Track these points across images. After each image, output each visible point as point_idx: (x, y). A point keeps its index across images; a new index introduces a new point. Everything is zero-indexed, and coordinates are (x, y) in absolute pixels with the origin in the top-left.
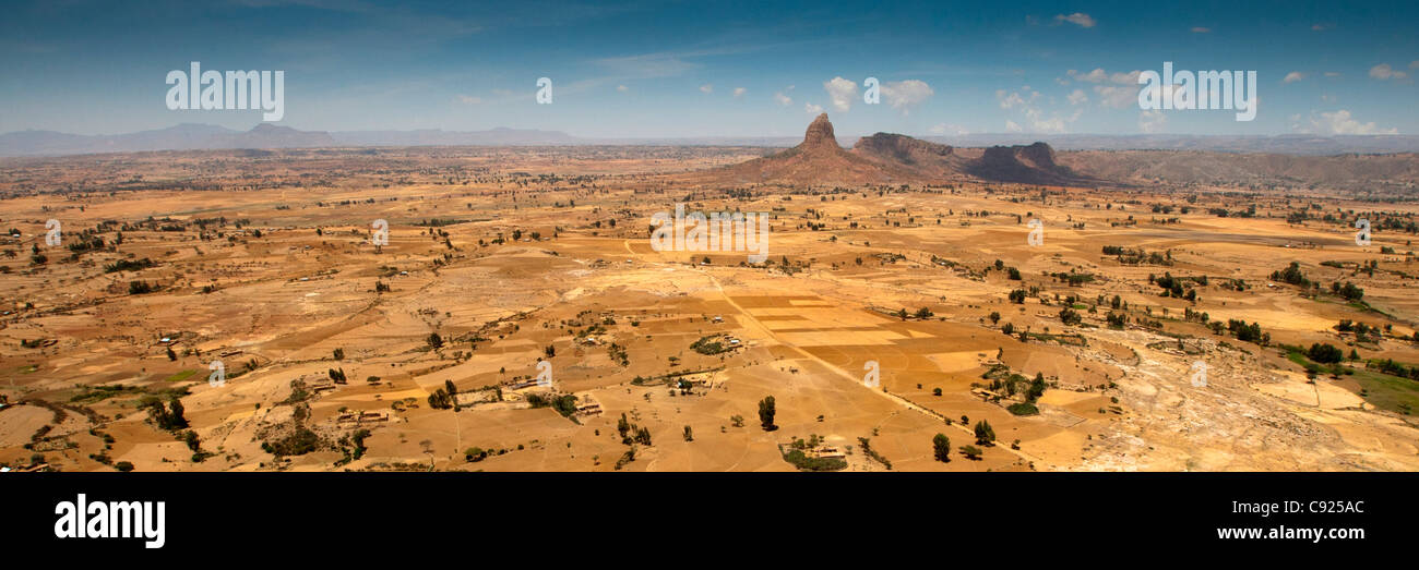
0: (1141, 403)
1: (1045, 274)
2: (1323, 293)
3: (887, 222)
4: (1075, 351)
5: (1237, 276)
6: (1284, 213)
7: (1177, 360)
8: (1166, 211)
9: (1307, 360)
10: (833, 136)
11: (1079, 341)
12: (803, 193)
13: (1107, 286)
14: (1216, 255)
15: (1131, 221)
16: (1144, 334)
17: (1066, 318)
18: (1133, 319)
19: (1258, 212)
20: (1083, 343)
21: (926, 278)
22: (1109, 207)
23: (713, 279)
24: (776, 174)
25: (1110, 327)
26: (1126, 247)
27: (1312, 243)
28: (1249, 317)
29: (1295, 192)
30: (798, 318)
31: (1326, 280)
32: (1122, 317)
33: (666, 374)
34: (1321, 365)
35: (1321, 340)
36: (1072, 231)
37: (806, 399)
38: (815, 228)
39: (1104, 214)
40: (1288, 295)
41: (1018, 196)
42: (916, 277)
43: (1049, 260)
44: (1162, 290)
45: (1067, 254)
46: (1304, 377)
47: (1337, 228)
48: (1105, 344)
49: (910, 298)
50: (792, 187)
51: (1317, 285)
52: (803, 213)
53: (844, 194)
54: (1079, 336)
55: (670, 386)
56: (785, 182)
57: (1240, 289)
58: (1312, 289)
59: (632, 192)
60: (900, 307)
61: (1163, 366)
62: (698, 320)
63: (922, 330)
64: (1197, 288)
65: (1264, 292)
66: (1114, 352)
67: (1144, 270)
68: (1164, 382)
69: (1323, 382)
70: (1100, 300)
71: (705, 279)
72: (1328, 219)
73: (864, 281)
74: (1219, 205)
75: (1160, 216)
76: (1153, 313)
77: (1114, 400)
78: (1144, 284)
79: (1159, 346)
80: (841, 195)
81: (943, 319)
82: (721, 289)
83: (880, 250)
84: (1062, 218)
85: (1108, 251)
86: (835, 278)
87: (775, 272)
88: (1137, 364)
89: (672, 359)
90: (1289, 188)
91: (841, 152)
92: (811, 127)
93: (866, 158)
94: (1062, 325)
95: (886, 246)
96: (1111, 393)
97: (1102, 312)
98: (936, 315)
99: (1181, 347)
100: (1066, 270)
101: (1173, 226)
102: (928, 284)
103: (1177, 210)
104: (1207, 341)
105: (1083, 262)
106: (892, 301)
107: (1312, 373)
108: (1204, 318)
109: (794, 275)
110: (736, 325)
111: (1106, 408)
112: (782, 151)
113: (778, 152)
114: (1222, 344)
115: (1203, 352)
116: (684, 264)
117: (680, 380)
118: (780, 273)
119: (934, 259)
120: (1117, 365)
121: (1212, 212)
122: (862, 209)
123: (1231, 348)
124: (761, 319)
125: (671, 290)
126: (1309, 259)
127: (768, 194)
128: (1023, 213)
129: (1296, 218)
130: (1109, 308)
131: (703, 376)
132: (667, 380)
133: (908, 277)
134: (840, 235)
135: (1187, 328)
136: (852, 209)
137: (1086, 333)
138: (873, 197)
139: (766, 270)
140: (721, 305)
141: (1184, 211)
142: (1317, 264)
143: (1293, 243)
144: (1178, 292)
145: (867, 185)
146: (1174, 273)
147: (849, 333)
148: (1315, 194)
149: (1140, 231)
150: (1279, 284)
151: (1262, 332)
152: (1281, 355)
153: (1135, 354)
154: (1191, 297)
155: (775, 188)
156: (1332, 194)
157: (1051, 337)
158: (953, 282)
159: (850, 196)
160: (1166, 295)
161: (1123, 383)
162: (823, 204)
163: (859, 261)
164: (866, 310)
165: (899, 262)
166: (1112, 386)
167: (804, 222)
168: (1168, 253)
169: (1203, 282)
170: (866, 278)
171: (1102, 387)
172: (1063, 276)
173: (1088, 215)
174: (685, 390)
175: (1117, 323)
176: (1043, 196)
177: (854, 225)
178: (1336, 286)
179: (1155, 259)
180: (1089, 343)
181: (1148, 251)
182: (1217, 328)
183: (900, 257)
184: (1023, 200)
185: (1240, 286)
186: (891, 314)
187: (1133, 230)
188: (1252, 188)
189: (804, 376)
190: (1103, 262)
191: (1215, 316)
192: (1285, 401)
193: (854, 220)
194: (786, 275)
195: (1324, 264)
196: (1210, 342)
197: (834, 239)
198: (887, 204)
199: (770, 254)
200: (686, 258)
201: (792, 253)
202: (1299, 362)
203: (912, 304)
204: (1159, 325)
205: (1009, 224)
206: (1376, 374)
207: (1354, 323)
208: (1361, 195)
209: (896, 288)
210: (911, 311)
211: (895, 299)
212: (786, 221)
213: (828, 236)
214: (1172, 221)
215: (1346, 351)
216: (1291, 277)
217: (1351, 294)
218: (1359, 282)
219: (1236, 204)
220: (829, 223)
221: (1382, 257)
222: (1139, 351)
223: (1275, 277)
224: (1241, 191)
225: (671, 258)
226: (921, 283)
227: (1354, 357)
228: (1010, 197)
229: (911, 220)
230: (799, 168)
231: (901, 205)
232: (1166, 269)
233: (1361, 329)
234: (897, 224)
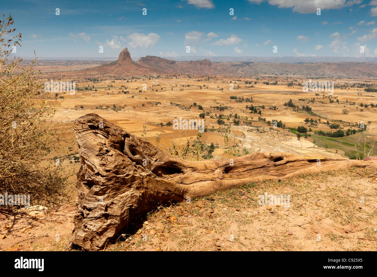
1: (211, 107)
2: (300, 110)
3: (153, 90)
5: (274, 105)
6: (286, 83)
7: (257, 135)
8: (250, 83)
9: (297, 132)
10: (130, 57)
12: (120, 79)
13: (232, 110)
14: (267, 98)
15: (239, 87)
16: (246, 127)
17: (220, 122)
18: (242, 122)
19: (278, 83)
21: (169, 110)
22: (231, 82)
24: (108, 72)
25: (235, 125)
26: (238, 96)
27: (296, 93)
28: (279, 119)
29: (289, 76)
31: (300, 105)
32: (238, 121)
33: (68, 154)
34: (301, 134)
35: (300, 125)
36: (219, 91)
38: (125, 93)
40: (290, 111)
41: (200, 79)
42: (166, 110)
43: (212, 102)
44: (250, 111)
45: (219, 99)
46: (297, 138)
48: (234, 131)
49: (164, 118)
50: (115, 77)
51: (298, 107)
52: (120, 87)
53: (136, 79)
54: (224, 129)
55: (69, 159)
56: (112, 75)
57: (275, 110)
58: (296, 108)
60: (160, 122)
61: (253, 138)
63: (169, 130)
64: (261, 110)
65: (282, 110)
66: (237, 134)
67: (244, 104)
68: (253, 143)
69: (302, 139)
70: (231, 115)
72: (300, 85)
73: (145, 113)
74: (266, 81)
75: (248, 85)
76: (248, 119)
78: (245, 109)
79: (251, 131)
80: (134, 80)
83: (151, 101)
84: (216, 87)
85: (232, 98)
86: (134, 112)
87: (110, 111)
88: (245, 137)
89: (70, 148)
90: (287, 74)
91: (133, 63)
92: (121, 53)
93: (143, 65)
94: (218, 125)
95: (153, 99)
97: (231, 120)
99: (258, 130)
100: (218, 105)
101: (252, 88)
102: (170, 113)
103: (253, 83)
104: (266, 128)
105: (224, 102)
106: (157, 120)
107: (299, 136)
108: (265, 120)
109: (118, 111)
112: (110, 62)
113: (108, 63)
114: (271, 129)
115: (265, 132)
116: (72, 109)
117: (74, 157)
118: (112, 111)
119: (171, 103)
120: (238, 138)
121: (264, 83)
122: (142, 85)
123: (274, 130)
125: (67, 120)
126: (295, 98)
127: (105, 80)
128: (202, 85)
129: (290, 85)
130: (234, 118)
132: (69, 157)
133: (162, 110)
134: (135, 95)
135: (260, 124)
136: (139, 85)
137: (227, 127)
138: (147, 80)
139: (107, 110)
141: (256, 83)
142: (297, 100)
143: (290, 93)
144: (255, 111)
145: (144, 76)
146: (254, 105)
148: (295, 76)
149: (242, 90)
150: (286, 107)
151: (283, 124)
152: (289, 131)
153: (244, 134)
154: (260, 113)
155: (108, 78)
156: (299, 76)
157: (215, 130)
158: (179, 111)
159: (138, 80)
160: (252, 113)
161: (240, 144)
162: (128, 83)
163: (143, 105)
164: (147, 123)
165: (159, 105)
166: (237, 146)
167: (121, 91)
168: (252, 98)
169: (263, 107)
170: (147, 112)
172: (217, 108)
173: (224, 85)
174: (76, 161)
175: (237, 123)
176: (209, 79)
177: (140, 91)
178: (303, 107)
179: (248, 100)
181: (245, 97)
182: (269, 123)
183: (159, 103)
184: (202, 80)
185: (275, 108)
186: (157, 125)
187: (240, 90)
188: (276, 75)
190: (230, 102)
191: (268, 119)
192: (291, 147)
193: (140, 89)
194: (115, 112)
195: (299, 100)
196: (267, 128)
197: (133, 97)
198: (152, 83)
199: (108, 104)
200: (73, 106)
201: (117, 103)
202: (295, 133)
203: (165, 121)
204: (251, 123)
205: (197, 89)
206: (317, 135)
207: (310, 119)
208: (308, 76)
209: (158, 115)
210: (165, 123)
211: (158, 119)
212: (113, 90)
213: (131, 96)
214: (252, 87)
215: (308, 128)
216: (290, 104)
217: (308, 109)
218: (310, 105)
219: (272, 80)
220: (131, 91)
221: (316, 97)
222: (246, 133)
223: (285, 105)
224: (273, 76)
225: (67, 106)
226: (167, 112)
227: (311, 130)
228: (197, 80)
229: (162, 89)
230: (117, 69)
231: (158, 83)
232: (251, 104)
233: (312, 121)
234: (157, 91)
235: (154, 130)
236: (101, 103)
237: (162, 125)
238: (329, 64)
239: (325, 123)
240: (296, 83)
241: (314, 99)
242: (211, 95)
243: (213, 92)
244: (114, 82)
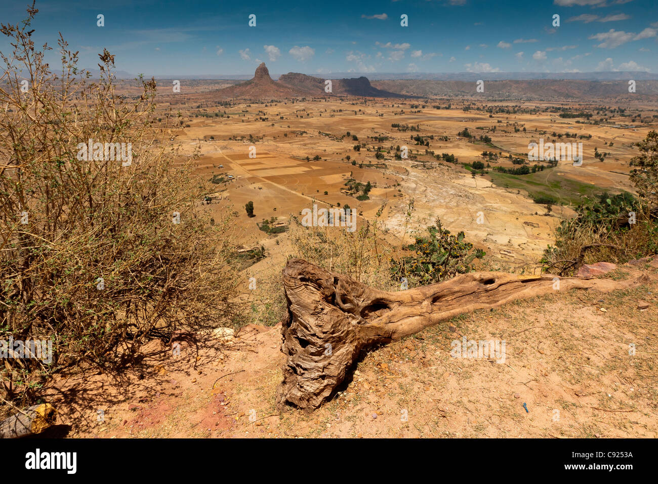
0: (410, 191)
1: (368, 137)
2: (477, 141)
3: (297, 116)
4: (383, 170)
5: (445, 135)
6: (462, 107)
7: (423, 172)
8: (416, 107)
9: (472, 168)
10: (268, 74)
11: (384, 166)
12: (256, 103)
13: (394, 142)
14: (437, 126)
15: (402, 112)
16: (410, 162)
17: (378, 156)
19: (452, 107)
20: (385, 167)
21: (317, 141)
22: (393, 106)
23: (216, 147)
24: (242, 93)
25: (396, 160)
26: (402, 123)
27: (473, 120)
28: (450, 152)
29: (466, 98)
30: (260, 163)
31: (478, 134)
32: (401, 155)
34: (477, 170)
35: (476, 160)
36: (378, 118)
37: (267, 201)
38: (264, 120)
39: (392, 109)
40: (464, 142)
41: (354, 102)
42: (312, 141)
43: (369, 131)
44: (416, 142)
45: (377, 128)
46: (471, 176)
47: (482, 113)
48: (395, 167)
49: (311, 151)
50: (250, 100)
51: (475, 137)
52: (257, 113)
53: (276, 103)
54: (384, 164)
55: (201, 200)
56: (247, 97)
57: (446, 140)
58: (473, 139)
59: (168, 104)
60: (306, 156)
61: (418, 175)
62: (211, 167)
63: (317, 165)
64: (429, 140)
65: (455, 141)
66: (398, 170)
67: (409, 134)
68: (419, 182)
69: (478, 177)
70: (392, 148)
71: (212, 147)
72: (478, 109)
73: (289, 145)
74: (437, 104)
75: (414, 110)
76: (413, 152)
77: (400, 191)
78: (409, 140)
79: (416, 167)
80: (274, 103)
81: (326, 160)
82: (221, 152)
83: (295, 129)
84: (374, 112)
85: (394, 126)
86: (275, 143)
87: (246, 142)
88: (408, 175)
90: (463, 96)
91: (273, 82)
92: (257, 70)
93: (285, 85)
94: (376, 160)
95: (298, 127)
96: (398, 188)
97: (392, 153)
98: (323, 158)
99: (424, 166)
100: (377, 135)
101: (419, 114)
102: (318, 145)
103: (421, 106)
105: (384, 131)
106: (302, 153)
107: (474, 174)
108: (432, 153)
109: (256, 143)
110: (231, 169)
111: (396, 194)
112: (244, 82)
113: (242, 82)
114: (440, 164)
115: (433, 168)
116: (201, 140)
117: (206, 197)
118: (249, 142)
119: (320, 133)
120: (400, 176)
121: (434, 107)
122: (284, 110)
123: (444, 166)
124: (242, 165)
126: (471, 126)
127: (239, 104)
128: (357, 110)
129: (466, 109)
130: (395, 151)
131: (217, 194)
133: (309, 142)
134: (276, 123)
135: (427, 158)
136: (280, 110)
137: (387, 162)
138: (289, 104)
139: (242, 141)
140: (221, 159)
141: (423, 107)
142: (474, 128)
143: (466, 120)
144: (422, 143)
145: (287, 98)
146: (421, 135)
147: (284, 169)
148: (473, 98)
149: (406, 116)
150: (460, 137)
151: (455, 158)
152: (462, 167)
153: (407, 171)
154: (427, 145)
155: (242, 101)
157: (372, 165)
158: (329, 143)
159: (279, 104)
160: (418, 144)
161: (403, 183)
162: (266, 108)
163: (286, 135)
164: (291, 158)
165: (304, 135)
166: (399, 185)
167: (258, 117)
168: (418, 126)
169: (432, 138)
170: (290, 143)
171: (394, 186)
172: (376, 138)
173: (385, 110)
174: (209, 202)
175: (398, 157)
176: (365, 102)
177: (282, 118)
178: (481, 137)
179: (413, 129)
180: (388, 167)
181: (410, 125)
182: (438, 157)
183: (305, 132)
184: (357, 104)
185: (446, 139)
186: (303, 159)
187: (404, 116)
188: (449, 96)
189: (265, 190)
190: (392, 131)
191: (438, 152)
192: (464, 186)
193: (282, 115)
194: (252, 143)
195: (477, 128)
196: (435, 163)
197: (273, 125)
198: (296, 107)
199: (243, 133)
200: (202, 137)
201: (254, 132)
202: (469, 170)
203: (311, 154)
204: (416, 157)
205: (352, 115)
206: (497, 173)
207: (488, 153)
208: (490, 98)
209: (304, 147)
210: (311, 157)
211: (304, 152)
212: (250, 117)
213: (271, 124)
214: (419, 112)
215: (486, 164)
216: (465, 134)
217: (487, 140)
218: (490, 135)
219: (444, 103)
220: (270, 117)
221: (498, 124)
222: (408, 169)
223: (459, 134)
224: (445, 97)
225: (194, 137)
226: (315, 144)
227: (488, 166)
228: (351, 103)
229: (308, 115)
230: (253, 91)
231: (303, 108)
232: (417, 133)
233: (491, 155)
234: (302, 117)
235: (299, 166)
236: (235, 133)
237: (308, 159)
238: (517, 82)
239: (506, 157)
240: (473, 106)
241: (495, 127)
242: (368, 122)
243: (370, 118)
244: (250, 106)
